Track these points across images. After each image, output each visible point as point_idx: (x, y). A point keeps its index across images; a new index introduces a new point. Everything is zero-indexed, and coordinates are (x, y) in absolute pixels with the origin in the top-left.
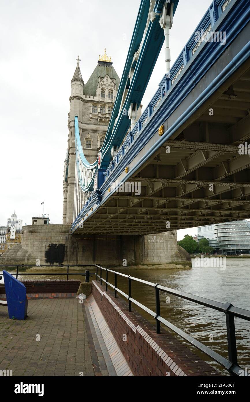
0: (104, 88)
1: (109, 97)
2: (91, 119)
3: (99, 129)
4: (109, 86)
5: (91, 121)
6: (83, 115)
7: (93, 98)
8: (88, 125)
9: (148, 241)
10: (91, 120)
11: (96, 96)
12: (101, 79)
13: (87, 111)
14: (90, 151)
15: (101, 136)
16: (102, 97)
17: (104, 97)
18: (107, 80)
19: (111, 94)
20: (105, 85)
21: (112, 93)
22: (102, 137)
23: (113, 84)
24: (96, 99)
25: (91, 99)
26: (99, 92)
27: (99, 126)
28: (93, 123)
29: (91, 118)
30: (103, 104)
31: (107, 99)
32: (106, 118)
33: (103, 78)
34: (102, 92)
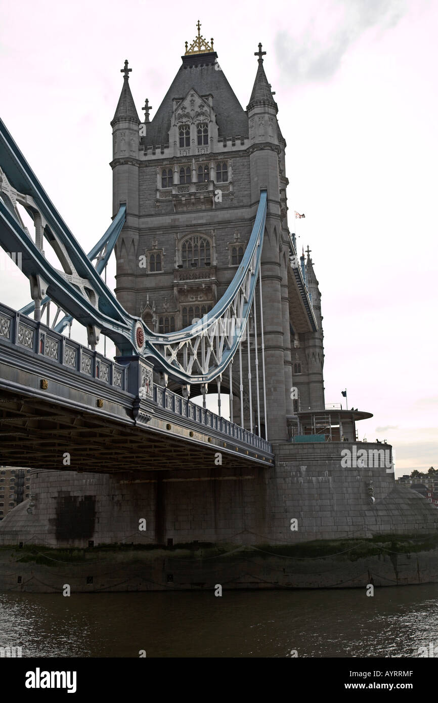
0: (187, 123)
1: (199, 143)
2: (158, 204)
3: (177, 223)
4: (198, 115)
5: (160, 208)
6: (141, 197)
7: (162, 153)
8: (152, 219)
9: (287, 480)
10: (158, 206)
11: (168, 147)
12: (179, 104)
13: (148, 187)
14: (159, 278)
15: (182, 238)
16: (183, 146)
17: (188, 145)
18: (192, 102)
19: (203, 134)
20: (187, 116)
21: (206, 131)
22: (187, 241)
23: (206, 108)
24: (168, 153)
25: (158, 155)
26: (174, 135)
27: (177, 216)
28: (163, 212)
29: (158, 201)
30: (184, 163)
31: (194, 149)
32: (190, 195)
33: (183, 99)
34: (181, 134)
